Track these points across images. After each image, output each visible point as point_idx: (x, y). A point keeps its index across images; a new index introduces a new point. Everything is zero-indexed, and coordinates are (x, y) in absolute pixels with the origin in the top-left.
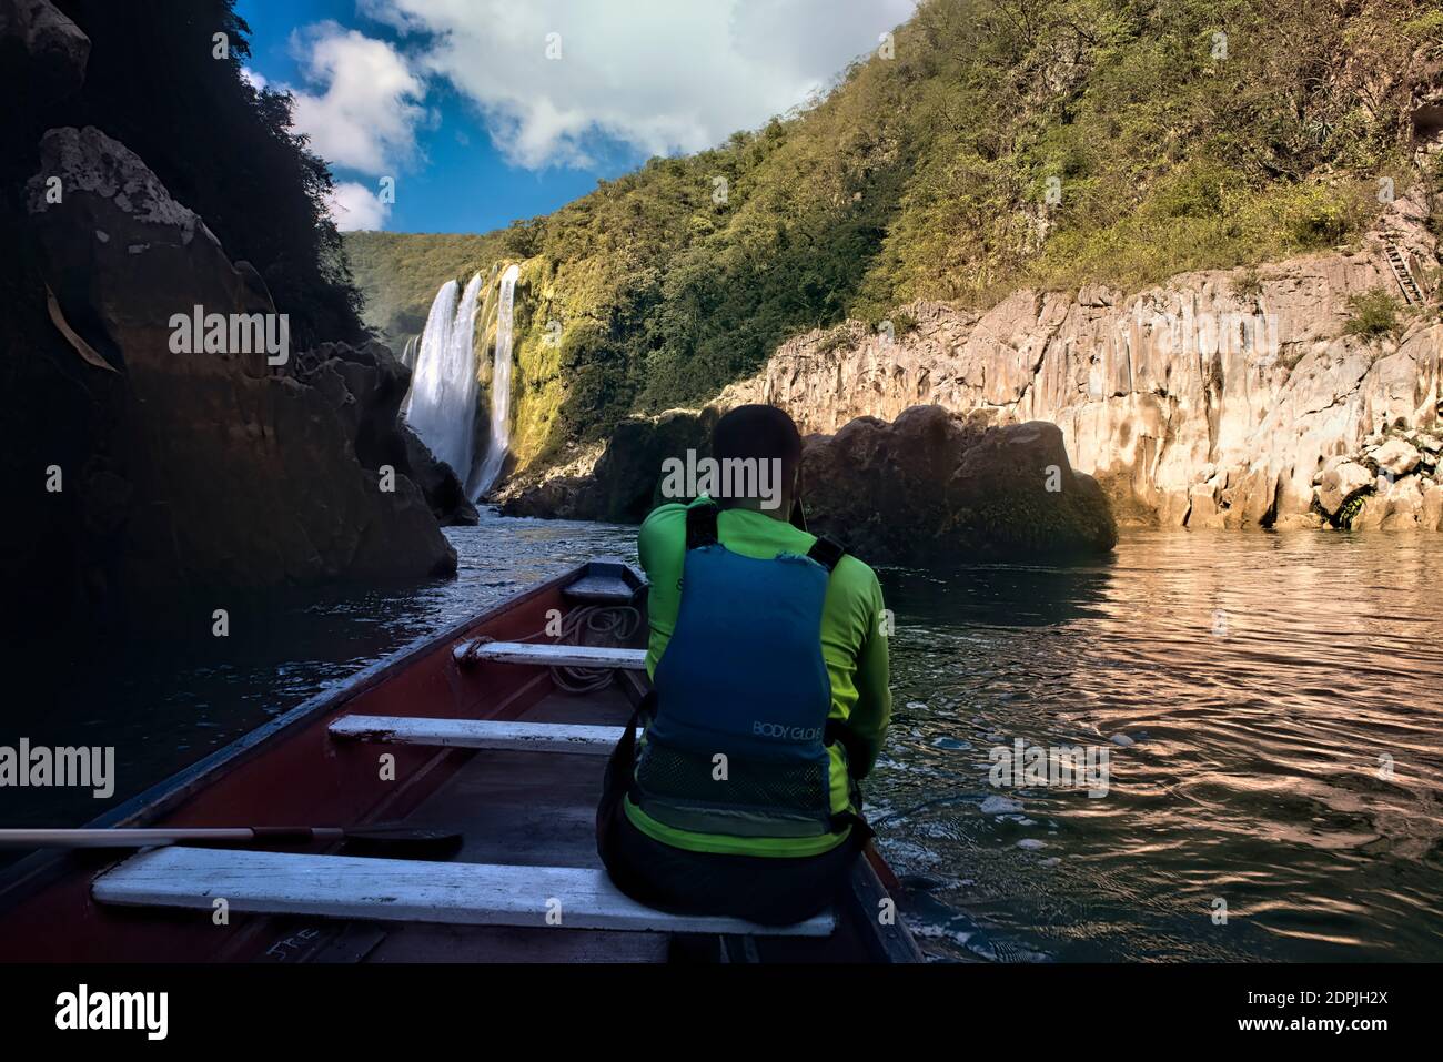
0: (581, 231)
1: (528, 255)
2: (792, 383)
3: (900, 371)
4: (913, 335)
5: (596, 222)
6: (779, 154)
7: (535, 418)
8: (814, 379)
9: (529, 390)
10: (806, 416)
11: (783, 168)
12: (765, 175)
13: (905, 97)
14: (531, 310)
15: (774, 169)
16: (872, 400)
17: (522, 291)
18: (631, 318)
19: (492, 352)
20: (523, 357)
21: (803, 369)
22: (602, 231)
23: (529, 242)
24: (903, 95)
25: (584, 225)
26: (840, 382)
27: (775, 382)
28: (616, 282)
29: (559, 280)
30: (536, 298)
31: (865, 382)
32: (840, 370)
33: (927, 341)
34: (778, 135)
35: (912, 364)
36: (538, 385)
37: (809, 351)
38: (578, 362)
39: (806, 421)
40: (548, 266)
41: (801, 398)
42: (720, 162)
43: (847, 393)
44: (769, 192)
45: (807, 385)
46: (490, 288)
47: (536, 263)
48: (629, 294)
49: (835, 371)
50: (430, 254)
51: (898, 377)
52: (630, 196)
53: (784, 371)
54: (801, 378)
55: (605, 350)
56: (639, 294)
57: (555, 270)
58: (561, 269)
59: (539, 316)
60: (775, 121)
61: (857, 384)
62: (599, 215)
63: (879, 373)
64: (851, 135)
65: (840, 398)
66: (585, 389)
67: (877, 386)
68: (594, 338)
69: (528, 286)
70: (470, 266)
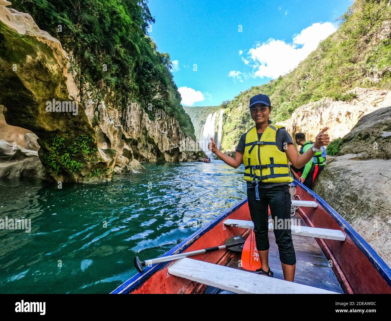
0: (236, 102)
1: (226, 108)
2: (302, 120)
3: (349, 113)
4: (355, 100)
5: (240, 100)
6: (282, 82)
7: (226, 140)
8: (310, 118)
9: (225, 134)
10: (307, 131)
11: (283, 85)
12: (279, 87)
13: (316, 64)
14: (226, 118)
15: (280, 85)
16: (335, 125)
17: (225, 115)
18: (246, 119)
19: (218, 127)
20: (224, 128)
21: (306, 115)
22: (241, 102)
23: (226, 106)
24: (315, 64)
25: (237, 101)
26: (321, 119)
27: (295, 120)
28: (243, 112)
29: (232, 112)
30: (227, 116)
31: (332, 118)
32: (321, 115)
33: (362, 102)
34: (281, 79)
35: (355, 111)
36: (227, 133)
37: (309, 109)
38: (235, 128)
39: (307, 133)
40: (230, 110)
41: (305, 125)
42: (267, 86)
43: (324, 123)
44: (279, 91)
45: (308, 121)
46: (218, 115)
47: (228, 109)
48: (246, 114)
49: (319, 115)
50: (208, 110)
51: (348, 116)
52: (247, 94)
53: (299, 116)
54: (305, 118)
55: (241, 126)
56: (248, 114)
57: (231, 110)
58: (232, 110)
59: (227, 120)
60: (280, 76)
61: (329, 119)
62: (240, 98)
63: (339, 115)
64: (300, 75)
65: (321, 124)
66: (236, 134)
67: (338, 120)
68: (238, 123)
69: (226, 114)
70: (214, 111)
